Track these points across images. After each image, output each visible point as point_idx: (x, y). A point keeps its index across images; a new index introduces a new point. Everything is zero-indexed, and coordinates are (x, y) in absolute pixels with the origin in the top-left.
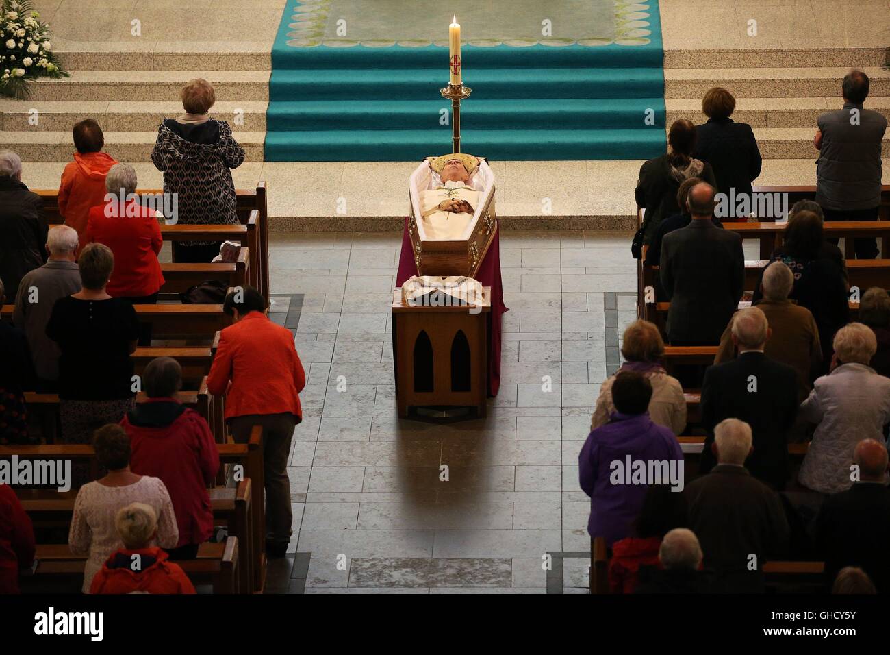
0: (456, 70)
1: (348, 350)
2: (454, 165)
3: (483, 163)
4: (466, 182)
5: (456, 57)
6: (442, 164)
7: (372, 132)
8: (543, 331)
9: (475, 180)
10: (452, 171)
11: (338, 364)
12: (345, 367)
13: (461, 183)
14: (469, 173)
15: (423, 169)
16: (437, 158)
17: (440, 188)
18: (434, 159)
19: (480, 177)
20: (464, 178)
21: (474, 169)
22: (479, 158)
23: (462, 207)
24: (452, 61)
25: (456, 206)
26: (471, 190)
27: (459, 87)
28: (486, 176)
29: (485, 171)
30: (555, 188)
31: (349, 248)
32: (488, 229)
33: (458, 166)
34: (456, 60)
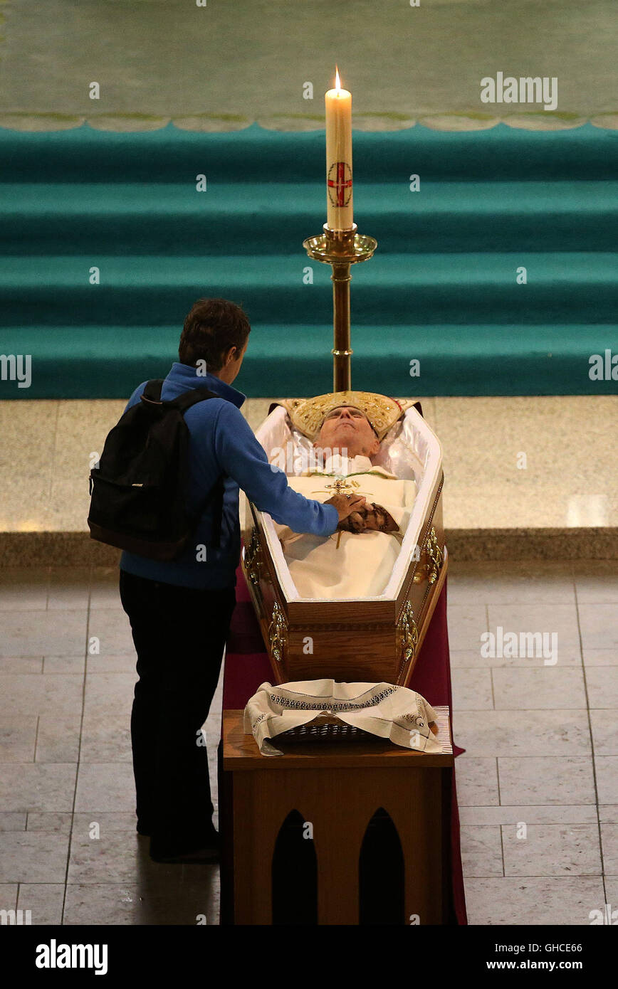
0: (341, 196)
1: (103, 853)
2: (345, 420)
3: (412, 413)
4: (374, 459)
5: (341, 166)
6: (316, 418)
7: (121, 330)
8: (553, 802)
9: (394, 453)
10: (342, 434)
11: (82, 886)
12: (100, 892)
13: (362, 461)
14: (380, 436)
15: (275, 429)
16: (303, 402)
17: (315, 474)
18: (296, 404)
19: (405, 447)
20: (370, 449)
21: (391, 427)
22: (402, 401)
23: (370, 517)
24: (332, 175)
25: (359, 517)
26: (386, 477)
27: (348, 235)
28: (422, 445)
29: (416, 433)
30: (555, 461)
31: (83, 604)
32: (431, 571)
33: (356, 421)
34: (341, 173)
